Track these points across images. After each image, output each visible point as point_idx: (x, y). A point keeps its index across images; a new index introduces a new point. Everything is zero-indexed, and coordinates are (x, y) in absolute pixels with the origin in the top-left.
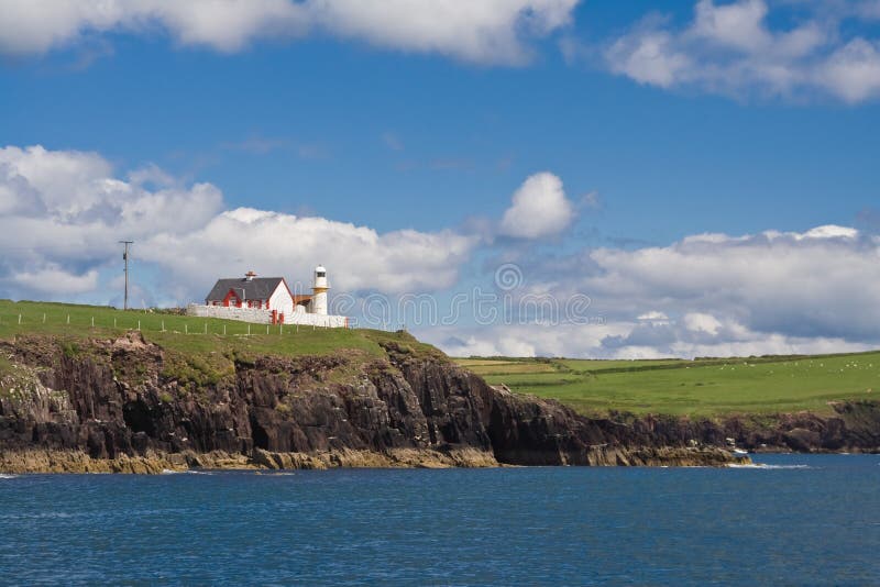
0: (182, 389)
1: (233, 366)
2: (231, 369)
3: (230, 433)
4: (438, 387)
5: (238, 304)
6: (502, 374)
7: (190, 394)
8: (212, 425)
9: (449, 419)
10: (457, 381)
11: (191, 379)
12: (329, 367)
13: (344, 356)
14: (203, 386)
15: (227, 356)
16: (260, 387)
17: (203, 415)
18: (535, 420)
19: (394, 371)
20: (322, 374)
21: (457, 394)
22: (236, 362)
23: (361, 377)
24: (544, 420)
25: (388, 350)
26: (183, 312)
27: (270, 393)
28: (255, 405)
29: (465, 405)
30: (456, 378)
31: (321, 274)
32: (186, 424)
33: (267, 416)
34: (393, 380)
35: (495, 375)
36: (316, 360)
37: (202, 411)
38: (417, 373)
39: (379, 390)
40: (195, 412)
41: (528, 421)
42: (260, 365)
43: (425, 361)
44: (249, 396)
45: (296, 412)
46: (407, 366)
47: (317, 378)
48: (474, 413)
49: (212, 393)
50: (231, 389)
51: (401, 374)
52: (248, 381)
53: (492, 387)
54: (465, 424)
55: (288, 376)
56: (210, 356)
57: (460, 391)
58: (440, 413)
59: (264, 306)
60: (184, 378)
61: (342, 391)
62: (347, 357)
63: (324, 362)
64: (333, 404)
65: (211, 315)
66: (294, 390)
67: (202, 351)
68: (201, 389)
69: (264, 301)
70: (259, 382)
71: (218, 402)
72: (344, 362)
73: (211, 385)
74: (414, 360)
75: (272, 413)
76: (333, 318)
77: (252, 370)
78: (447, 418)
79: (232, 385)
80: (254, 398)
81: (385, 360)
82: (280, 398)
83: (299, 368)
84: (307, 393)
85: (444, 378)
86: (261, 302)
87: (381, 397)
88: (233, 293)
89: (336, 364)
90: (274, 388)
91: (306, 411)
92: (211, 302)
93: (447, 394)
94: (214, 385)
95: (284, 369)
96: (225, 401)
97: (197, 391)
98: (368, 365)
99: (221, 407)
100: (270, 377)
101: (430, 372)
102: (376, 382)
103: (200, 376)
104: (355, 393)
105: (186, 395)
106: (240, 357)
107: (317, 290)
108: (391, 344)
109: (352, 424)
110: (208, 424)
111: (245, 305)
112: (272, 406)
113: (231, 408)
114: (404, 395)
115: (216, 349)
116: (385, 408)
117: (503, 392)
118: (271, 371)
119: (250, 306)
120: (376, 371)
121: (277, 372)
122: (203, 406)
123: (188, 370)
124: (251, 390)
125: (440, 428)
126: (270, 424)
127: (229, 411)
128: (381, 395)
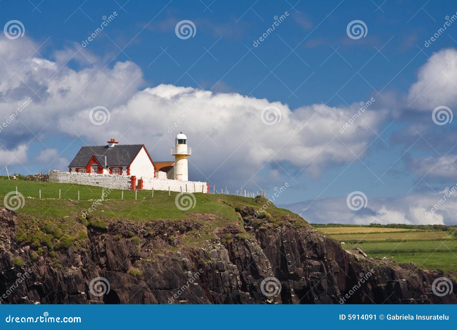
0: (35, 254)
1: (85, 231)
2: (84, 233)
3: (82, 296)
4: (294, 251)
5: (100, 170)
6: (399, 241)
7: (42, 258)
8: (64, 289)
9: (305, 283)
10: (313, 246)
11: (43, 244)
12: (182, 232)
13: (198, 221)
14: (55, 250)
15: (80, 221)
16: (113, 252)
17: (55, 279)
18: (389, 283)
19: (246, 236)
20: (175, 238)
21: (313, 258)
22: (89, 227)
23: (214, 241)
24: (398, 283)
25: (244, 214)
26: (45, 178)
27: (123, 257)
28: (108, 268)
29: (321, 269)
30: (311, 242)
31: (181, 141)
32: (38, 287)
33: (119, 280)
34: (246, 245)
35: (393, 241)
36: (169, 224)
37: (54, 275)
38: (274, 238)
39: (232, 254)
40: (48, 276)
41: (382, 285)
42: (112, 230)
43: (281, 225)
44: (102, 260)
45: (147, 275)
46: (263, 231)
47: (170, 242)
48: (329, 277)
49: (64, 257)
50: (83, 253)
51: (253, 238)
52: (101, 244)
53: (348, 252)
54: (320, 286)
55: (140, 240)
56: (63, 221)
57: (316, 256)
58: (296, 277)
59: (124, 172)
60: (36, 242)
61: (195, 255)
62: (200, 222)
63: (176, 227)
64: (185, 268)
65: (73, 182)
66: (146, 254)
67: (55, 217)
68: (53, 253)
69: (124, 167)
70: (112, 246)
71: (70, 266)
72: (197, 227)
73: (63, 249)
74: (271, 225)
75: (124, 277)
76: (191, 184)
77: (104, 235)
78: (303, 282)
79: (84, 250)
80: (107, 262)
81: (239, 225)
82: (133, 262)
83: (152, 233)
84: (159, 257)
85: (300, 243)
86: (121, 169)
87: (233, 261)
88: (94, 159)
89: (189, 229)
90: (126, 252)
91: (158, 275)
92: (74, 169)
93: (303, 259)
94: (66, 249)
95: (136, 233)
96: (77, 265)
97: (49, 256)
98: (221, 229)
99: (73, 271)
100: (122, 241)
101: (286, 236)
102: (229, 247)
103: (52, 240)
104: (207, 257)
105: (38, 259)
106: (93, 222)
107: (178, 157)
108: (247, 209)
109: (203, 287)
110: (60, 288)
111: (106, 172)
112: (125, 270)
113: (83, 271)
114: (256, 259)
115: (70, 215)
116: (236, 272)
117: (358, 256)
118: (124, 236)
119: (111, 172)
120: (230, 235)
121: (129, 236)
122: (55, 270)
123: (41, 235)
124: (104, 254)
125: (296, 292)
126: (122, 287)
127: (81, 275)
128: (233, 259)
